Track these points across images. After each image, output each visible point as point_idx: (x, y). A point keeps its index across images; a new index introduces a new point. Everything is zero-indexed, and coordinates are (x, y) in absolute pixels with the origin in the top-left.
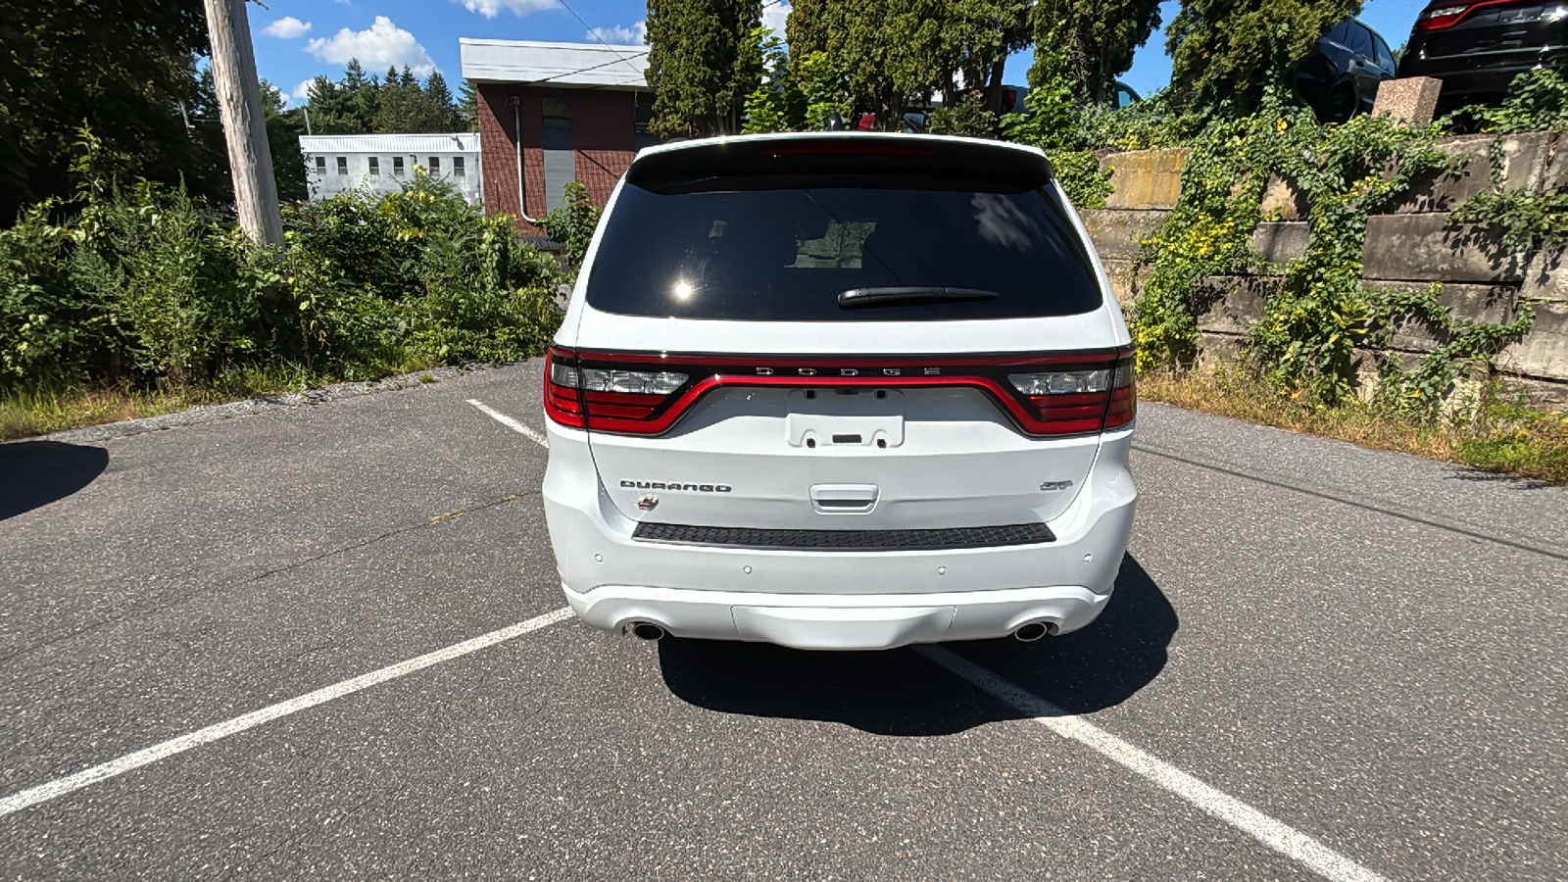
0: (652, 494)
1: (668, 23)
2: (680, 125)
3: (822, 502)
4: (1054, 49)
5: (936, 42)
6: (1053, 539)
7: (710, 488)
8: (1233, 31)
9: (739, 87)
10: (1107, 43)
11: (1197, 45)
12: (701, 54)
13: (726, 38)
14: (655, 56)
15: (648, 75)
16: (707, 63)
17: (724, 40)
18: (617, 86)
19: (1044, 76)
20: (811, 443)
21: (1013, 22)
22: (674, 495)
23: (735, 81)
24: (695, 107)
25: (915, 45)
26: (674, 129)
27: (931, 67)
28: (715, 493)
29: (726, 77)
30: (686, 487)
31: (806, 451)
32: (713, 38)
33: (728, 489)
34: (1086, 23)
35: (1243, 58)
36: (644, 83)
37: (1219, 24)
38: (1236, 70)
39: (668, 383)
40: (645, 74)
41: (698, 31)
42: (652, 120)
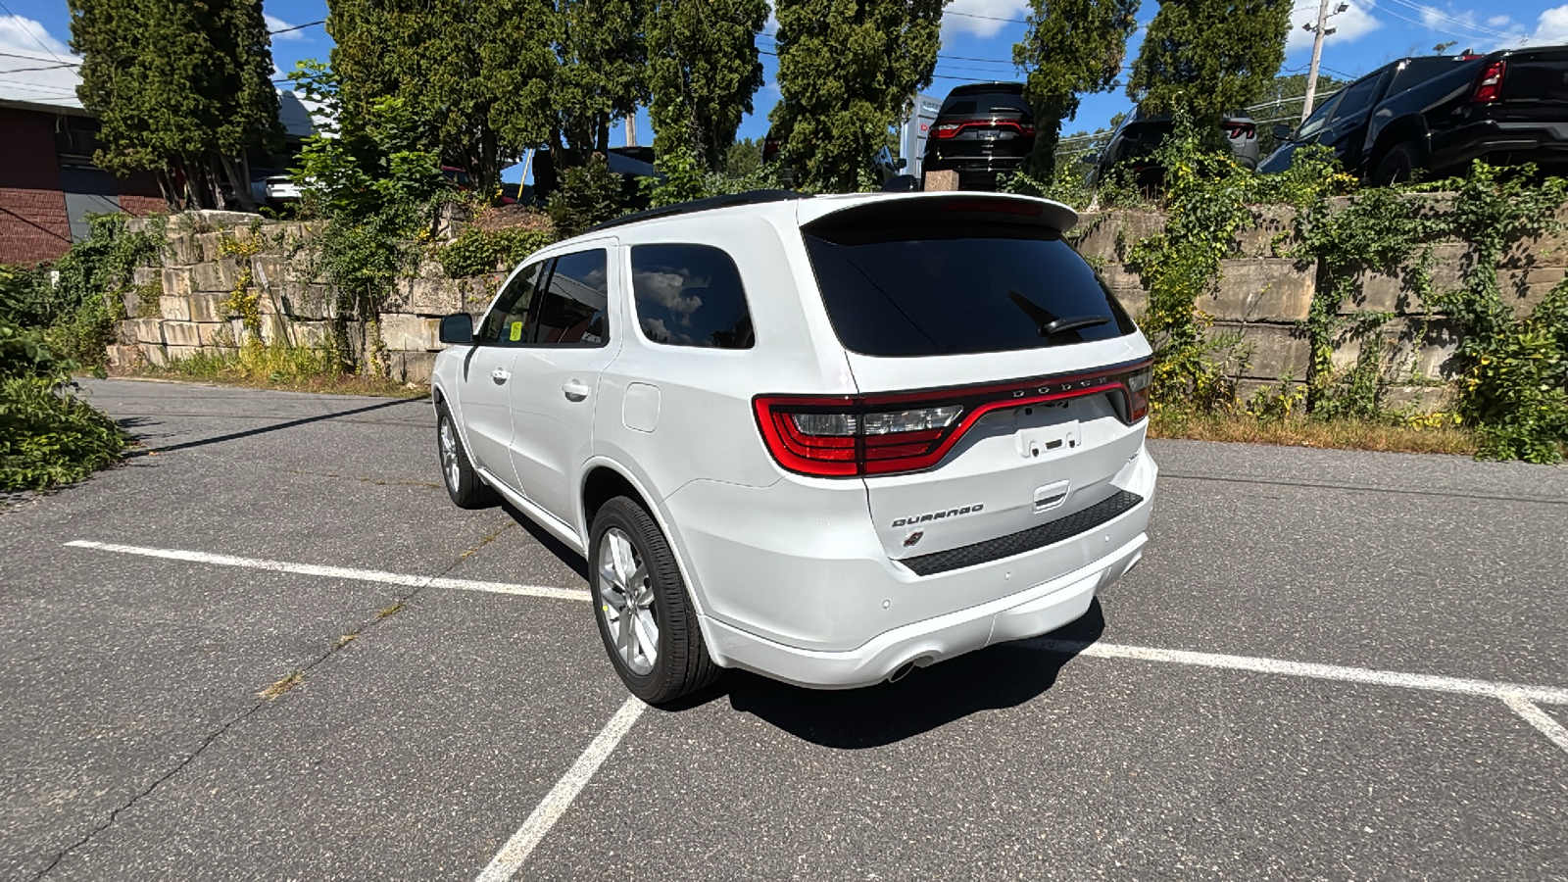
0: (917, 528)
1: (115, 32)
2: (151, 162)
3: (1039, 503)
4: (675, 121)
5: (545, 103)
6: (1142, 499)
7: (967, 510)
8: (833, 124)
9: (249, 123)
10: (719, 122)
11: (807, 131)
12: (187, 78)
13: (223, 64)
14: (94, 71)
15: (81, 93)
16: (197, 88)
17: (220, 65)
18: (20, 102)
19: (671, 145)
20: (1036, 452)
21: (621, 93)
22: (941, 523)
23: (243, 116)
24: (185, 141)
25: (525, 103)
26: (142, 166)
27: (543, 125)
28: (971, 513)
29: (228, 111)
30: (949, 514)
31: (1033, 460)
32: (204, 62)
33: (981, 507)
34: (705, 101)
35: (844, 146)
36: (78, 104)
37: (823, 118)
38: (840, 154)
39: (945, 417)
40: (77, 91)
41: (179, 50)
42: (99, 152)
